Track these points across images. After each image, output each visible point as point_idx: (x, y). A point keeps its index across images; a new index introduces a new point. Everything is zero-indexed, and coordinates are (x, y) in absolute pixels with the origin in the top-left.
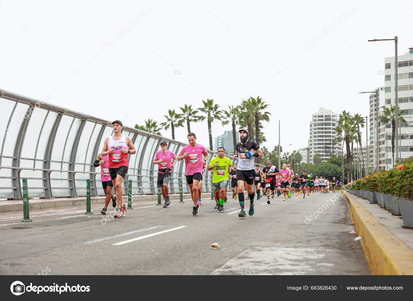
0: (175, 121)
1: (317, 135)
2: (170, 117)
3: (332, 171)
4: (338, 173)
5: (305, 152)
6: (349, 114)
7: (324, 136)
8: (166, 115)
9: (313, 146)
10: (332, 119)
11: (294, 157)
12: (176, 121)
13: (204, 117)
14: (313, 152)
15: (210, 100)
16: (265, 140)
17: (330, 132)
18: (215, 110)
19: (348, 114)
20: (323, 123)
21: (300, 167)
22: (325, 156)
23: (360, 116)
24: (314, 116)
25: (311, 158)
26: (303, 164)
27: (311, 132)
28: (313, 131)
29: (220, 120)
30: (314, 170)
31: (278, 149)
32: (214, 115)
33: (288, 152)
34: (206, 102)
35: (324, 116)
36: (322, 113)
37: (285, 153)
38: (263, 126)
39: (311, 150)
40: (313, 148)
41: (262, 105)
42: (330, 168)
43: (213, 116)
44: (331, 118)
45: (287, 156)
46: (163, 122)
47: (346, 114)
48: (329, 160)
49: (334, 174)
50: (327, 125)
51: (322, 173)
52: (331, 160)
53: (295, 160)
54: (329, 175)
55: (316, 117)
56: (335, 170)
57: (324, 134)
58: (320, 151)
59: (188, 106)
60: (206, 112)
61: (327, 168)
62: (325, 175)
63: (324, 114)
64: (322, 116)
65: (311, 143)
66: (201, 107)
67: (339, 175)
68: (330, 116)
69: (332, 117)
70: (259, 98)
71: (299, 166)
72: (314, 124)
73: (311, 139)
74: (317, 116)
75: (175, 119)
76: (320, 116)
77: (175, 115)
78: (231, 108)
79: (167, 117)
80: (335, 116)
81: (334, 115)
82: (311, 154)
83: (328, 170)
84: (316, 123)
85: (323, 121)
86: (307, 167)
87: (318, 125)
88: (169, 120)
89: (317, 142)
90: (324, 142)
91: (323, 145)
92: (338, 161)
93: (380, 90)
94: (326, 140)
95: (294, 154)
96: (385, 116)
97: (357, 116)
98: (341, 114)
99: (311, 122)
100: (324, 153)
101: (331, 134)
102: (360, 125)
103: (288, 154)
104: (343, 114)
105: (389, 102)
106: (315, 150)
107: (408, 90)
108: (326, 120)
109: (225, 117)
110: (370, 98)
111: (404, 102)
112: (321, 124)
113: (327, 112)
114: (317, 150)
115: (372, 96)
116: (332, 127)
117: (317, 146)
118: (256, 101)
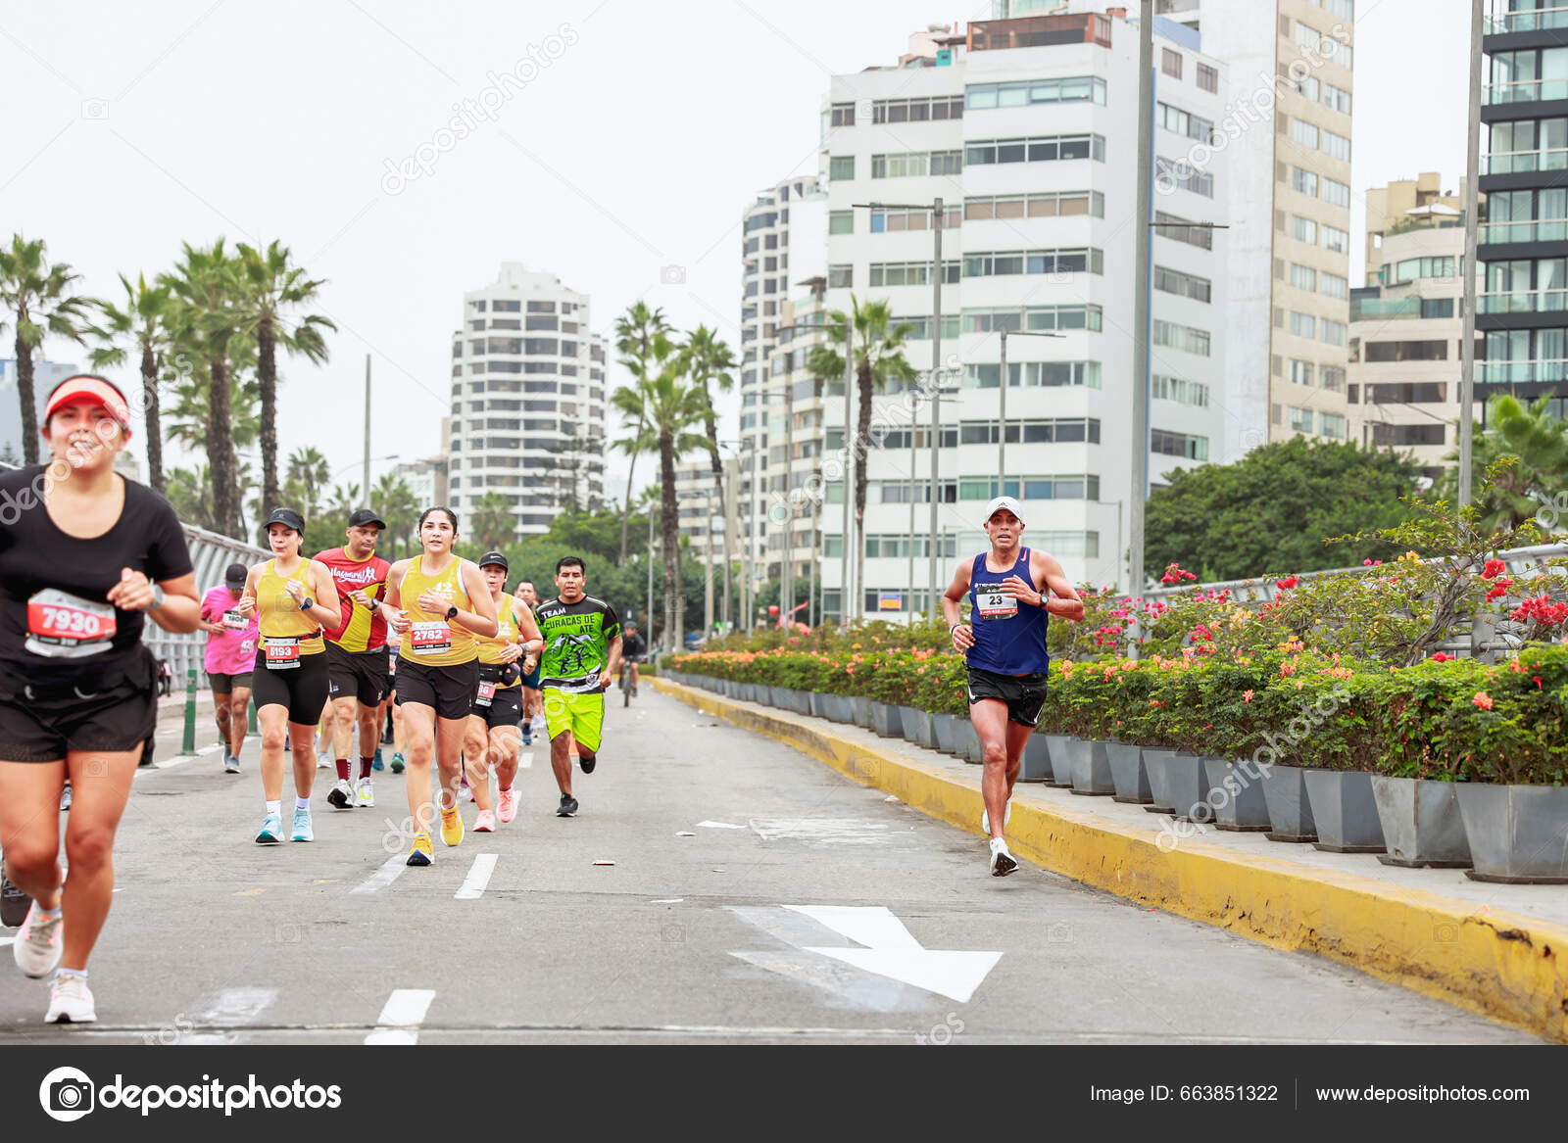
1: (487, 396)
5: (428, 482)
6: (663, 321)
7: (522, 406)
9: (467, 452)
10: (564, 323)
11: (384, 507)
14: (465, 483)
15: (28, 242)
17: (549, 387)
18: (53, 294)
19: (656, 320)
20: (519, 340)
22: (525, 504)
23: (713, 335)
24: (474, 304)
27: (458, 380)
28: (468, 376)
29: (81, 341)
32: (48, 315)
33: (353, 487)
34: (9, 252)
35: (524, 307)
36: (514, 287)
37: (340, 491)
40: (465, 465)
41: (290, 282)
43: (44, 321)
44: (556, 318)
45: (348, 502)
47: (648, 317)
48: (558, 531)
50: (538, 348)
52: (567, 527)
55: (482, 306)
57: (522, 396)
58: (501, 477)
60: (8, 301)
63: (524, 297)
64: (514, 306)
65: (456, 436)
68: (552, 306)
69: (564, 312)
70: (281, 249)
72: (471, 345)
73: (457, 417)
74: (489, 306)
76: (504, 306)
80: (575, 307)
81: (572, 300)
82: (454, 492)
84: (482, 340)
85: (519, 328)
87: (493, 349)
89: (486, 433)
90: (522, 433)
91: (517, 447)
92: (599, 534)
93: (793, 193)
94: (530, 425)
95: (382, 495)
96: (829, 346)
97: (701, 339)
98: (625, 320)
99: (457, 333)
100: (521, 490)
101: (558, 397)
102: (713, 385)
103: (353, 494)
104: (635, 316)
105: (844, 276)
106: (477, 472)
107: (925, 228)
108: (532, 325)
109: (108, 331)
110: (747, 227)
111: (909, 283)
112: (506, 343)
113: (537, 287)
114: (486, 471)
115: (757, 217)
116: (559, 359)
117: (486, 452)
118: (264, 259)
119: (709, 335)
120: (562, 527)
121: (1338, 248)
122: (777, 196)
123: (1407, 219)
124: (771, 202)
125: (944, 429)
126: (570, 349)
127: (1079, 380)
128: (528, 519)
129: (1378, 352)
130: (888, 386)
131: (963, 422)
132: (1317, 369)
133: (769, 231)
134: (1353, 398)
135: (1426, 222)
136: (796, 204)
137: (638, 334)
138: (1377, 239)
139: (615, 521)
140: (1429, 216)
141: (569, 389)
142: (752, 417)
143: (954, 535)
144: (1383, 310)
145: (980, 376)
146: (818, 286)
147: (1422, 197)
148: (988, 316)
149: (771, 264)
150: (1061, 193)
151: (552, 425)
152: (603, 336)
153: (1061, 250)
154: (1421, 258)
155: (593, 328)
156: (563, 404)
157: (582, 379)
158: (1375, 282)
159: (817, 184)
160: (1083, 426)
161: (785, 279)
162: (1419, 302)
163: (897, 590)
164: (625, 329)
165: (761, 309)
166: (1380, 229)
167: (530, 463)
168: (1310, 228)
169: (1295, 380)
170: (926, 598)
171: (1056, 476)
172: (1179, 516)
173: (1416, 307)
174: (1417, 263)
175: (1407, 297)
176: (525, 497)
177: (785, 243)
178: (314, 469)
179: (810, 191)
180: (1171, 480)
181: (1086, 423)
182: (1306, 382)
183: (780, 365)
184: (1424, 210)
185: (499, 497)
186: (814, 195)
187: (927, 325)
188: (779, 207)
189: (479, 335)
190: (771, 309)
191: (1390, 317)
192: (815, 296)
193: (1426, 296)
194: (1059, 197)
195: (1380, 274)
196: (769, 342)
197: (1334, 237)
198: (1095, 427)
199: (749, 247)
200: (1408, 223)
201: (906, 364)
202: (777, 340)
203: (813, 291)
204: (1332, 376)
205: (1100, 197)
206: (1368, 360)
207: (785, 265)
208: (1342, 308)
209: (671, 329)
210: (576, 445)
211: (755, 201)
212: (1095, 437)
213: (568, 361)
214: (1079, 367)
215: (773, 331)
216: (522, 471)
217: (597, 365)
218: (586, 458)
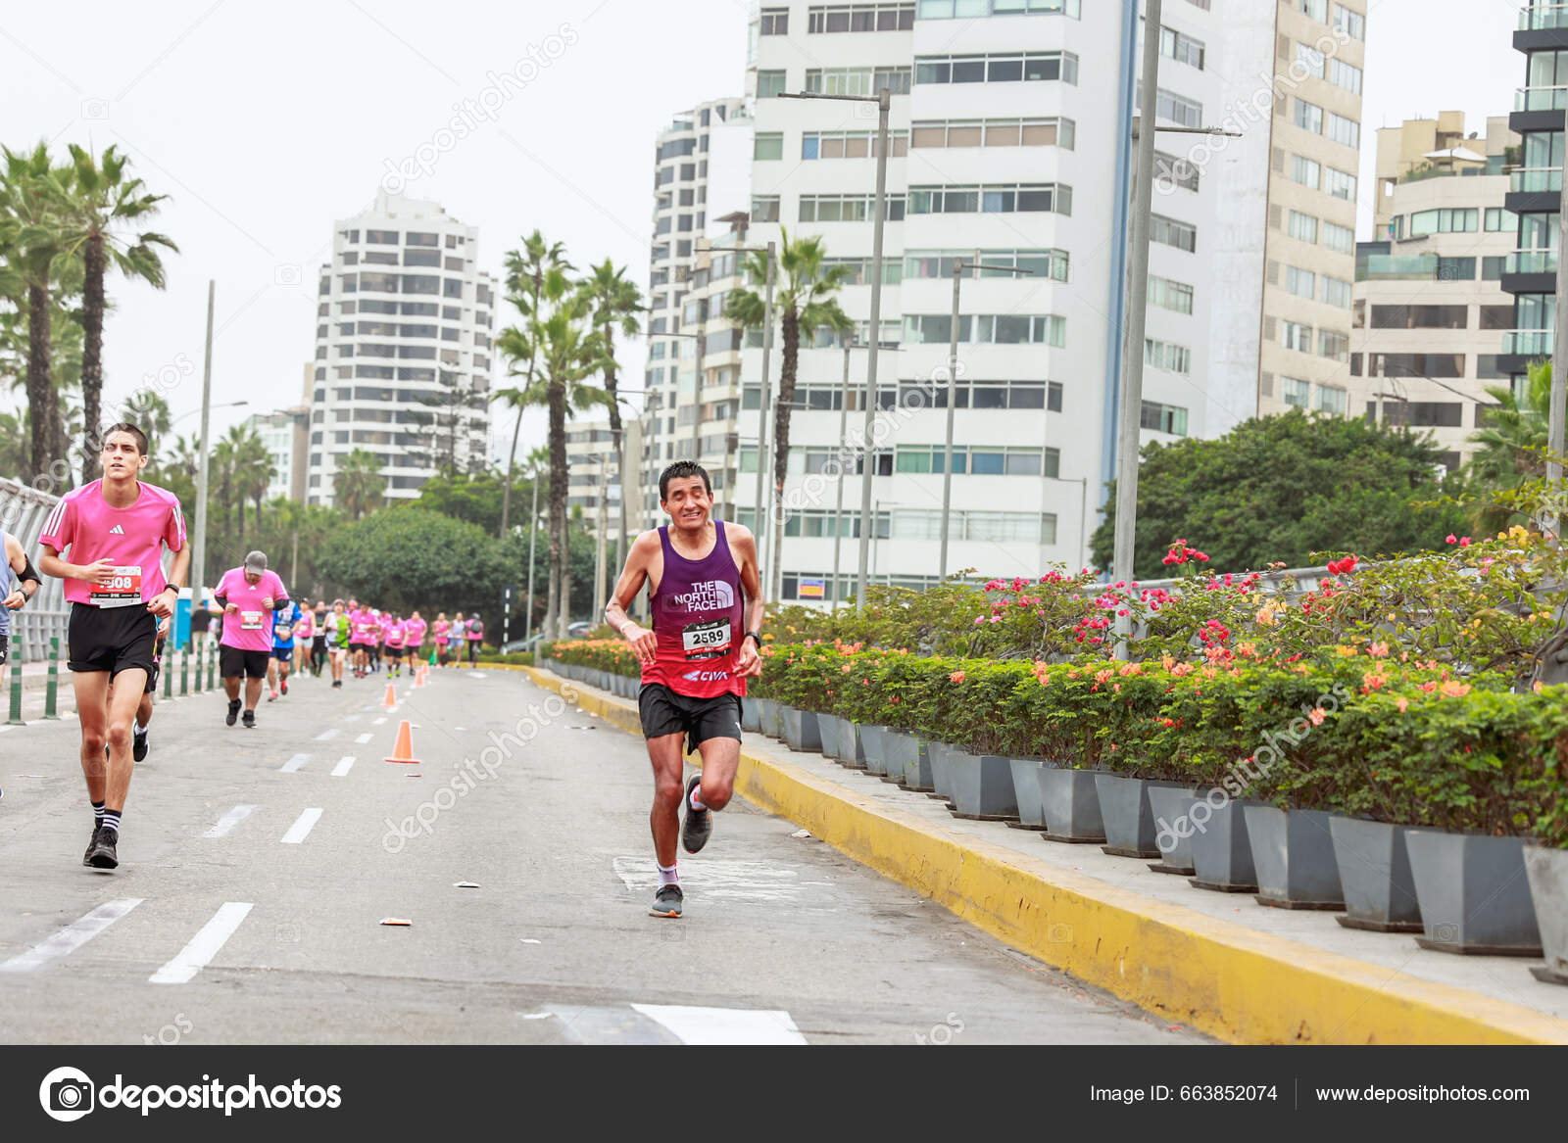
1: (357, 339)
3: (456, 560)
4: (486, 569)
5: (286, 435)
6: (561, 257)
7: (397, 353)
9: (332, 402)
10: (448, 259)
11: (233, 464)
14: (329, 440)
17: (428, 331)
19: (554, 254)
20: (395, 276)
22: (395, 465)
23: (619, 275)
24: (345, 233)
25: (316, 470)
26: (278, 503)
27: (324, 320)
28: (336, 316)
30: (355, 548)
33: (198, 437)
35: (402, 239)
36: (392, 216)
37: (182, 442)
40: (329, 417)
41: (125, 194)
42: (448, 545)
44: (439, 252)
45: (192, 455)
47: (544, 251)
48: (432, 496)
49: (470, 573)
50: (417, 286)
51: (401, 565)
52: (442, 492)
53: (235, 482)
54: (441, 581)
55: (354, 236)
56: (473, 553)
57: (397, 340)
58: (370, 433)
61: (427, 539)
62: (420, 578)
63: (403, 228)
64: (391, 237)
65: (320, 385)
67: (492, 581)
68: (434, 238)
69: (448, 246)
72: (341, 280)
73: (321, 363)
74: (363, 237)
76: (380, 237)
80: (461, 240)
81: (457, 232)
82: (315, 449)
83: (438, 553)
84: (355, 275)
85: (395, 263)
86: (300, 523)
87: (366, 286)
89: (355, 382)
90: (395, 384)
91: (390, 399)
92: (478, 502)
93: (715, 117)
94: (405, 373)
95: (230, 449)
96: (751, 289)
97: (604, 276)
98: (517, 254)
99: (325, 266)
100: (393, 449)
101: (438, 343)
102: (618, 327)
103: (199, 445)
104: (529, 250)
105: (770, 209)
106: (342, 426)
107: (866, 156)
108: (411, 259)
110: (661, 154)
111: (844, 219)
112: (380, 279)
113: (418, 217)
114: (352, 426)
115: (673, 143)
116: (441, 300)
117: (354, 404)
118: (99, 166)
119: (614, 275)
120: (435, 491)
121: (1344, 194)
122: (697, 120)
123: (1424, 165)
124: (689, 126)
125: (880, 389)
126: (453, 288)
127: (1039, 337)
128: (400, 482)
129: (1385, 317)
130: (817, 337)
131: (902, 381)
132: (1316, 333)
133: (686, 159)
134: (1356, 370)
135: (1447, 168)
136: (718, 130)
137: (532, 271)
138: (1389, 186)
139: (498, 485)
140: (1449, 162)
141: (451, 335)
142: (660, 373)
143: (888, 513)
144: (1393, 269)
145: (924, 329)
146: (740, 223)
147: (1442, 139)
148: (935, 260)
149: (687, 198)
150: (1024, 120)
151: (430, 374)
152: (491, 276)
153: (1022, 185)
154: (1439, 210)
155: (481, 265)
156: (443, 350)
157: (467, 324)
158: (1385, 237)
159: (743, 107)
160: (1043, 390)
161: (702, 215)
162: (1435, 262)
163: (820, 575)
164: (516, 264)
165: (673, 249)
166: (1392, 176)
167: (404, 417)
168: (1312, 170)
169: (1290, 345)
170: (854, 585)
171: (1009, 448)
172: (1153, 498)
173: (1433, 266)
174: (1435, 215)
175: (1422, 255)
176: (396, 456)
177: (704, 173)
178: (153, 415)
179: (734, 115)
180: (1144, 456)
181: (1046, 387)
182: (1302, 349)
183: (693, 312)
184: (1445, 153)
185: (367, 455)
186: (740, 120)
187: (864, 269)
188: (698, 132)
189: (350, 269)
190: (685, 249)
191: (1401, 277)
192: (735, 234)
193: (1443, 254)
194: (1022, 124)
195: (1391, 227)
196: (681, 287)
197: (1340, 181)
198: (1056, 391)
199: (662, 178)
200: (1425, 169)
201: (839, 311)
202: (691, 284)
203: (733, 229)
204: (1333, 344)
205: (1070, 124)
206: (1374, 325)
207: (703, 199)
208: (1347, 264)
209: (570, 267)
210: (455, 399)
211: (671, 125)
212: (1056, 404)
213: (452, 302)
214: (1040, 323)
215: (686, 274)
216: (394, 427)
217: (484, 307)
218: (467, 414)
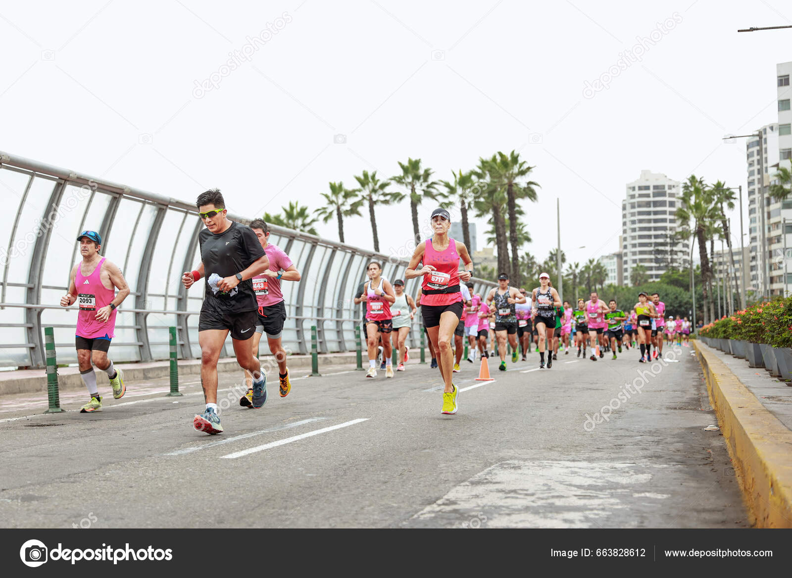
0: (343, 204)
1: (637, 225)
2: (333, 198)
5: (614, 262)
6: (704, 183)
7: (653, 229)
8: (325, 193)
9: (630, 249)
10: (669, 193)
11: (591, 272)
12: (346, 203)
13: (403, 194)
14: (630, 262)
15: (414, 159)
16: (529, 240)
17: (664, 220)
18: (425, 180)
19: (701, 182)
20: (650, 202)
21: (603, 293)
22: (656, 270)
23: (723, 185)
24: (630, 188)
25: (625, 274)
26: (610, 286)
27: (625, 220)
28: (629, 218)
29: (436, 200)
30: (633, 299)
31: (557, 257)
32: (423, 190)
33: (577, 263)
34: (406, 164)
35: (652, 188)
36: (647, 180)
37: (571, 265)
38: (524, 212)
39: (625, 259)
40: (629, 254)
41: (520, 167)
43: (422, 193)
44: (666, 191)
45: (574, 270)
46: (320, 208)
47: (697, 181)
50: (658, 204)
53: (592, 279)
55: (634, 189)
57: (652, 225)
58: (645, 259)
59: (370, 174)
60: (406, 185)
63: (652, 184)
64: (647, 188)
65: (625, 243)
66: (397, 175)
68: (664, 186)
69: (669, 189)
70: (516, 153)
71: (601, 292)
72: (630, 205)
73: (625, 235)
74: (637, 188)
75: (344, 200)
76: (643, 188)
77: (343, 193)
78: (458, 176)
79: (327, 196)
80: (674, 186)
81: (673, 184)
82: (625, 266)
84: (634, 203)
85: (650, 197)
86: (617, 292)
87: (639, 206)
88: (331, 202)
89: (638, 241)
90: (653, 240)
91: (651, 246)
92: (682, 280)
93: (769, 131)
94: (656, 237)
95: (589, 267)
96: (780, 184)
97: (719, 187)
98: (686, 183)
99: (624, 200)
100: (653, 264)
101: (668, 224)
102: (725, 205)
103: (577, 266)
104: (691, 182)
105: (787, 154)
106: (634, 257)
108: (655, 195)
109: (446, 194)
110: (749, 147)
112: (644, 203)
113: (657, 179)
114: (638, 257)
115: (753, 143)
116: (668, 209)
117: (638, 249)
118: (510, 159)
126: (673, 205)
128: (654, 276)
133: (758, 148)
136: (770, 135)
137: (693, 189)
141: (672, 221)
142: (754, 229)
151: (665, 236)
156: (671, 227)
161: (766, 167)
164: (686, 187)
165: (756, 182)
167: (656, 252)
176: (655, 267)
177: (766, 152)
178: (559, 256)
185: (642, 267)
188: (763, 137)
189: (633, 201)
199: (750, 156)
207: (766, 161)
209: (706, 186)
211: (752, 136)
216: (653, 256)
